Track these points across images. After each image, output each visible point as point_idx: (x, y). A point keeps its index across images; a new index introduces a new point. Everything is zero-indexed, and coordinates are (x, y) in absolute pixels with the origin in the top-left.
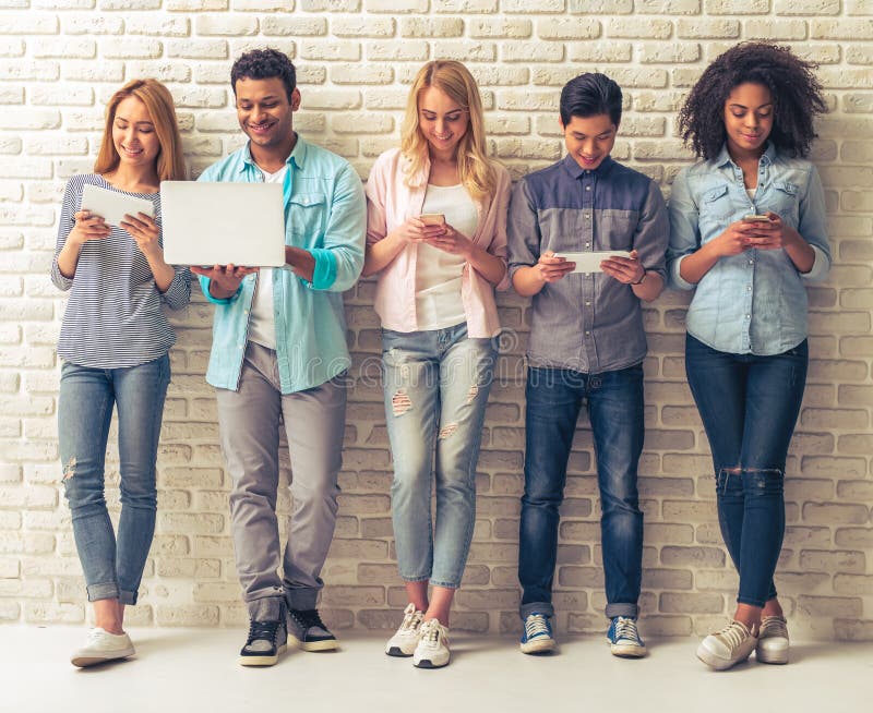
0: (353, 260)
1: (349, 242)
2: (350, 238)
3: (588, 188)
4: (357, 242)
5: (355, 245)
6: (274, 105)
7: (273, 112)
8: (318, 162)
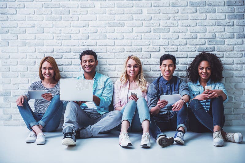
0: (109, 101)
1: (108, 96)
2: (108, 95)
3: (169, 87)
4: (110, 96)
5: (109, 97)
6: (92, 62)
7: (92, 63)
8: (101, 78)
